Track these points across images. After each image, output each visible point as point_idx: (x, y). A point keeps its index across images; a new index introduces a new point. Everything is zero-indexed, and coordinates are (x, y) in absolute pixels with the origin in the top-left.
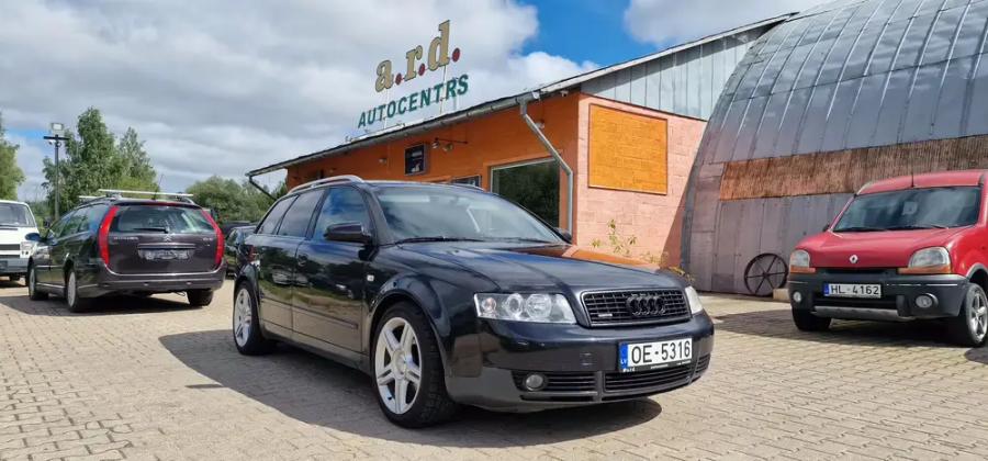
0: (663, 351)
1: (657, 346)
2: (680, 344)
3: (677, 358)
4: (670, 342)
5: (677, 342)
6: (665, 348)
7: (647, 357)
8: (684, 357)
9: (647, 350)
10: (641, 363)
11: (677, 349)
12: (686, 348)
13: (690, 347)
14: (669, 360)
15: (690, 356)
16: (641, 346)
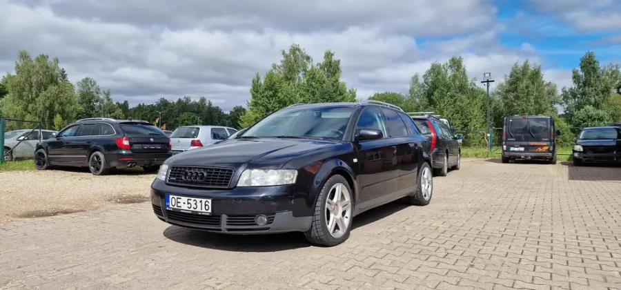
0: (188, 203)
1: (184, 199)
2: (201, 201)
3: (198, 209)
4: (193, 199)
5: (198, 200)
6: (189, 201)
7: (179, 205)
8: (204, 210)
9: (179, 200)
10: (176, 207)
11: (199, 204)
12: (206, 205)
13: (210, 205)
14: (192, 209)
15: (210, 211)
16: (176, 197)
